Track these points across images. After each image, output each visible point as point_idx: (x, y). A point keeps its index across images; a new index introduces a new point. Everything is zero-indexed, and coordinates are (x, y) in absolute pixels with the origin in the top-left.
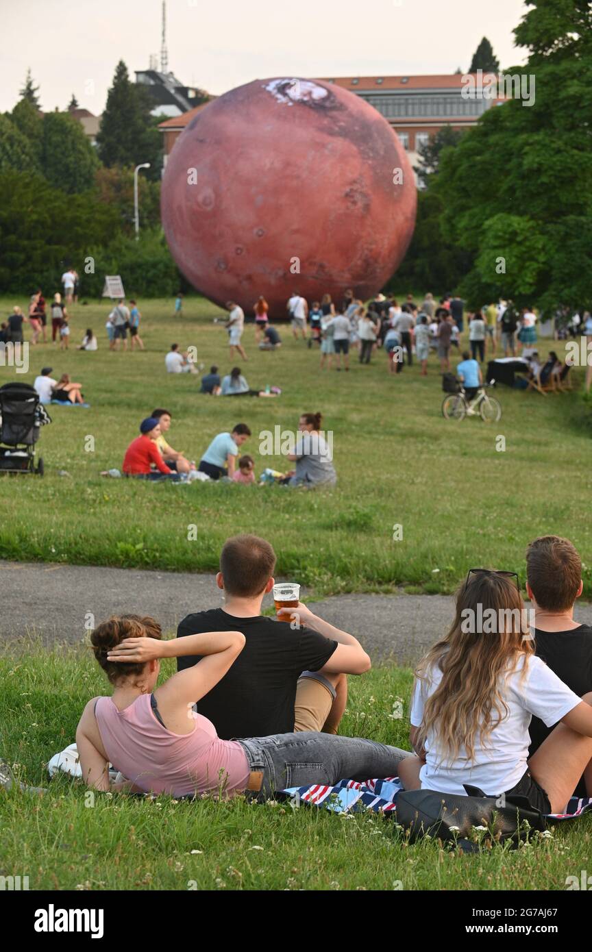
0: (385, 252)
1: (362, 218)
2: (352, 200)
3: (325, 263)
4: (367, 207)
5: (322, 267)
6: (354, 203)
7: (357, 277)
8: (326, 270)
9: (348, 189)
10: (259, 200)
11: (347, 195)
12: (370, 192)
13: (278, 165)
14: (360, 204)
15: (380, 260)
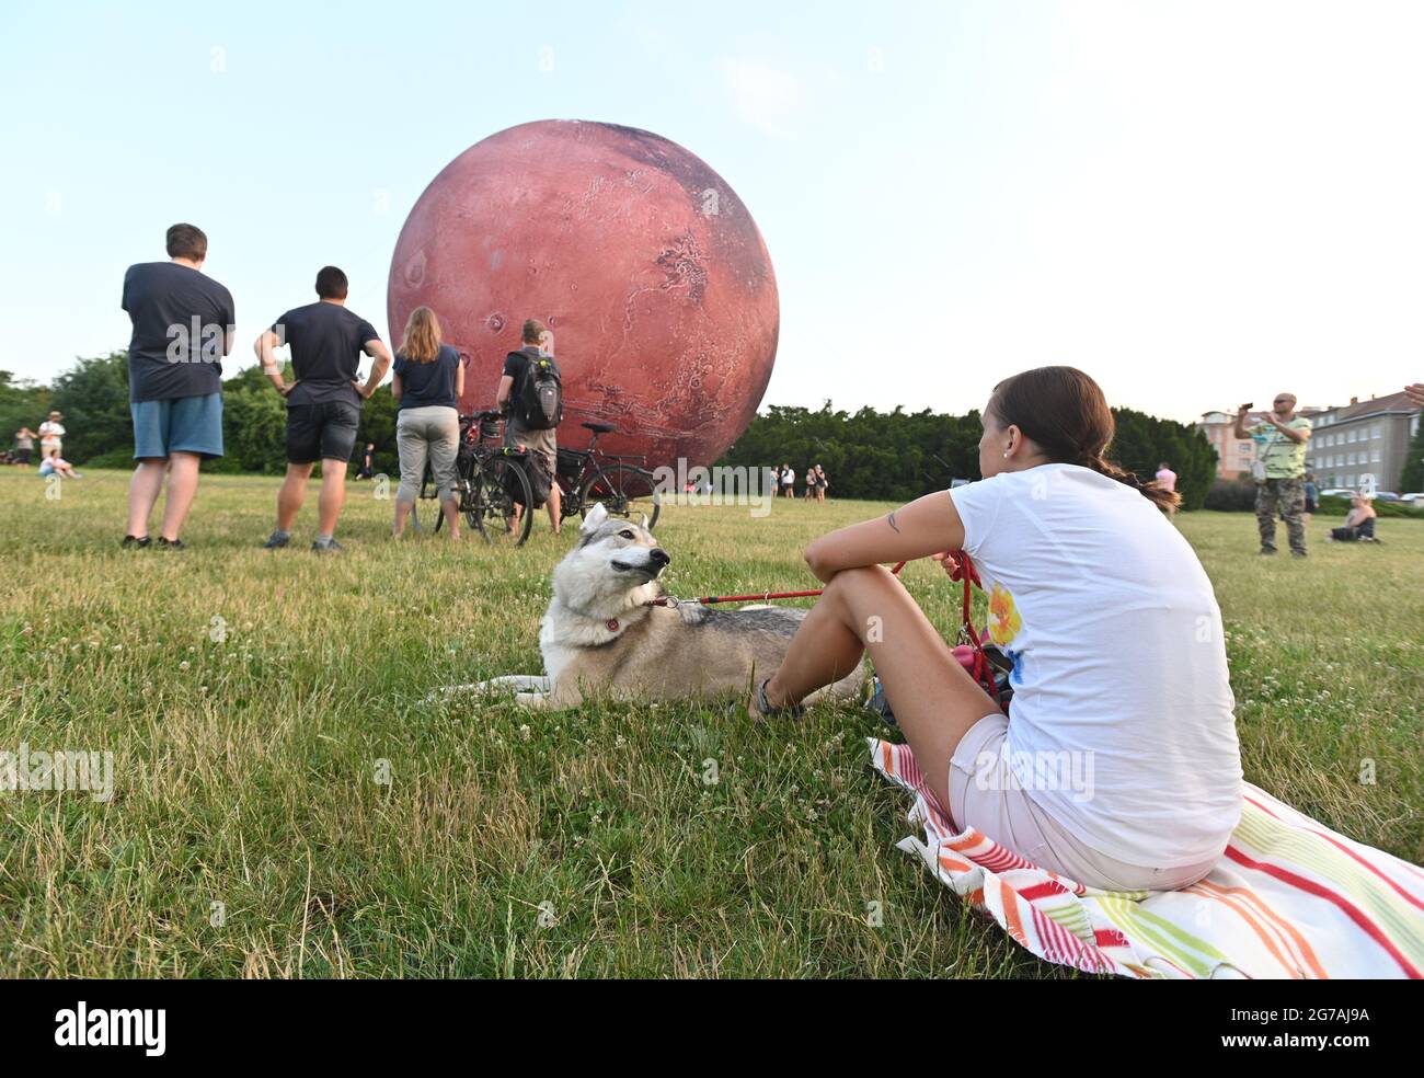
0: (728, 382)
1: (689, 308)
2: (670, 271)
3: (617, 386)
4: (698, 290)
5: (612, 393)
6: (675, 277)
7: (678, 422)
8: (621, 402)
9: (664, 250)
10: (496, 260)
11: (661, 261)
12: (704, 264)
13: (533, 197)
14: (685, 283)
15: (719, 397)
